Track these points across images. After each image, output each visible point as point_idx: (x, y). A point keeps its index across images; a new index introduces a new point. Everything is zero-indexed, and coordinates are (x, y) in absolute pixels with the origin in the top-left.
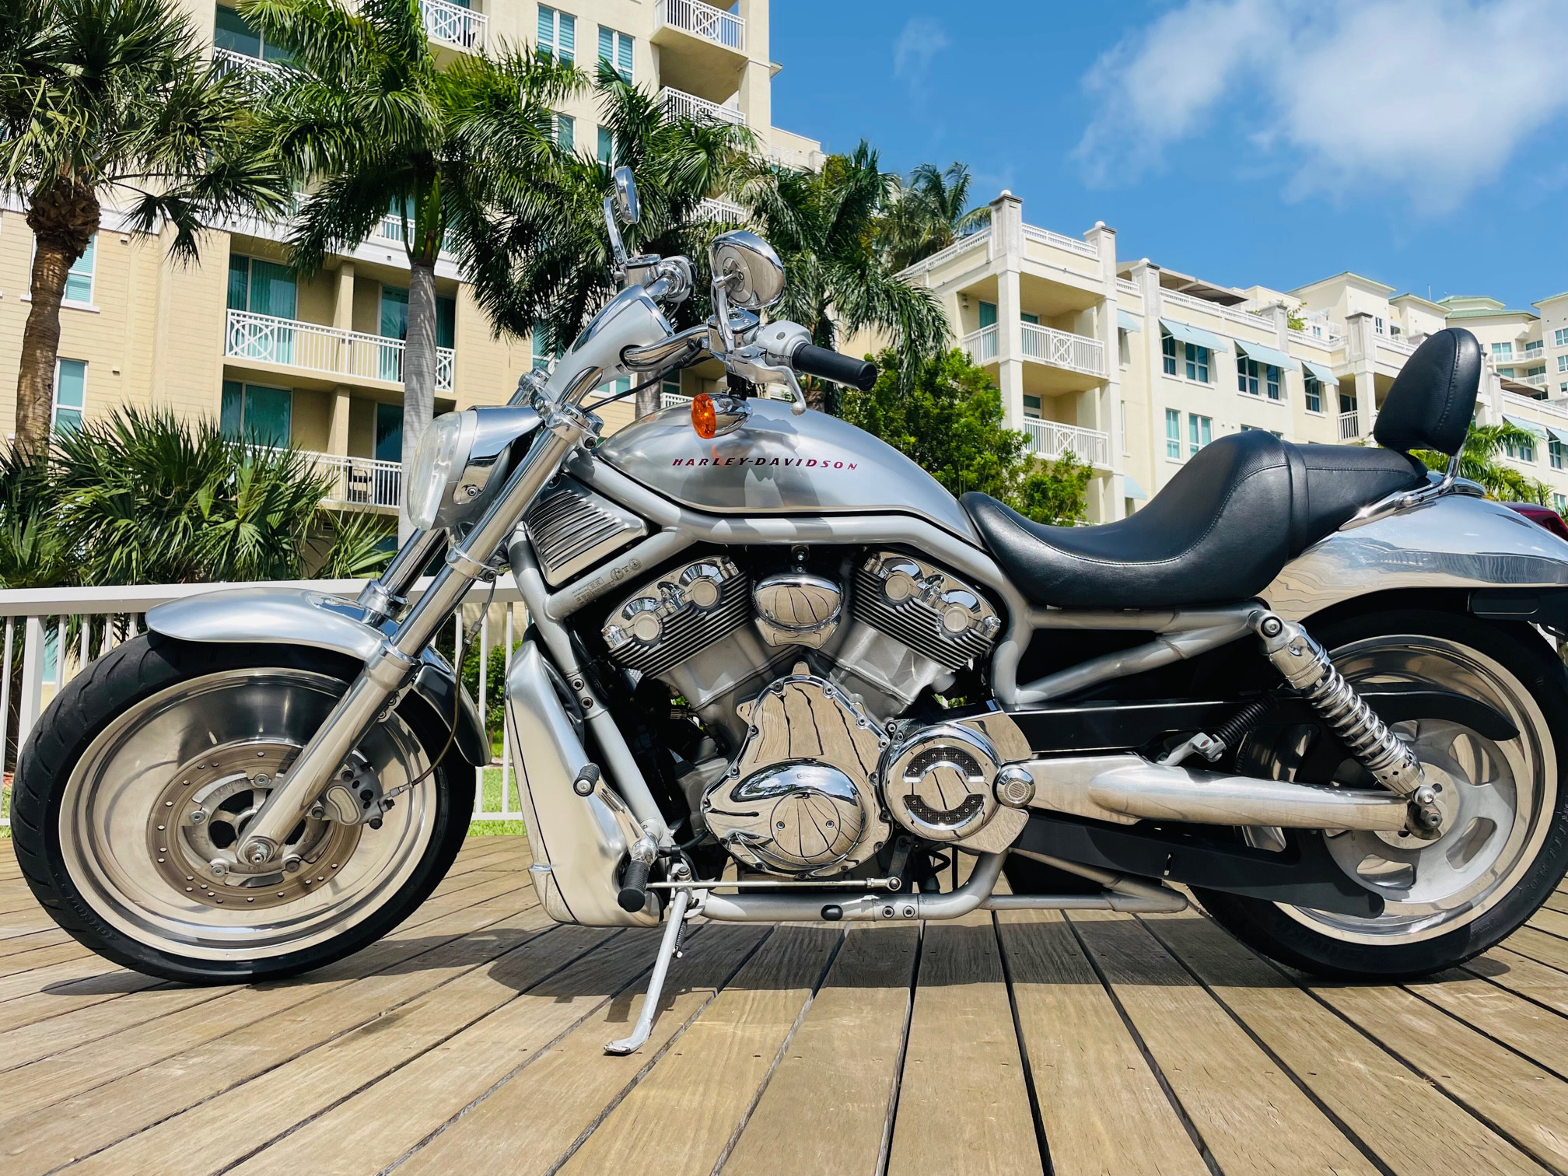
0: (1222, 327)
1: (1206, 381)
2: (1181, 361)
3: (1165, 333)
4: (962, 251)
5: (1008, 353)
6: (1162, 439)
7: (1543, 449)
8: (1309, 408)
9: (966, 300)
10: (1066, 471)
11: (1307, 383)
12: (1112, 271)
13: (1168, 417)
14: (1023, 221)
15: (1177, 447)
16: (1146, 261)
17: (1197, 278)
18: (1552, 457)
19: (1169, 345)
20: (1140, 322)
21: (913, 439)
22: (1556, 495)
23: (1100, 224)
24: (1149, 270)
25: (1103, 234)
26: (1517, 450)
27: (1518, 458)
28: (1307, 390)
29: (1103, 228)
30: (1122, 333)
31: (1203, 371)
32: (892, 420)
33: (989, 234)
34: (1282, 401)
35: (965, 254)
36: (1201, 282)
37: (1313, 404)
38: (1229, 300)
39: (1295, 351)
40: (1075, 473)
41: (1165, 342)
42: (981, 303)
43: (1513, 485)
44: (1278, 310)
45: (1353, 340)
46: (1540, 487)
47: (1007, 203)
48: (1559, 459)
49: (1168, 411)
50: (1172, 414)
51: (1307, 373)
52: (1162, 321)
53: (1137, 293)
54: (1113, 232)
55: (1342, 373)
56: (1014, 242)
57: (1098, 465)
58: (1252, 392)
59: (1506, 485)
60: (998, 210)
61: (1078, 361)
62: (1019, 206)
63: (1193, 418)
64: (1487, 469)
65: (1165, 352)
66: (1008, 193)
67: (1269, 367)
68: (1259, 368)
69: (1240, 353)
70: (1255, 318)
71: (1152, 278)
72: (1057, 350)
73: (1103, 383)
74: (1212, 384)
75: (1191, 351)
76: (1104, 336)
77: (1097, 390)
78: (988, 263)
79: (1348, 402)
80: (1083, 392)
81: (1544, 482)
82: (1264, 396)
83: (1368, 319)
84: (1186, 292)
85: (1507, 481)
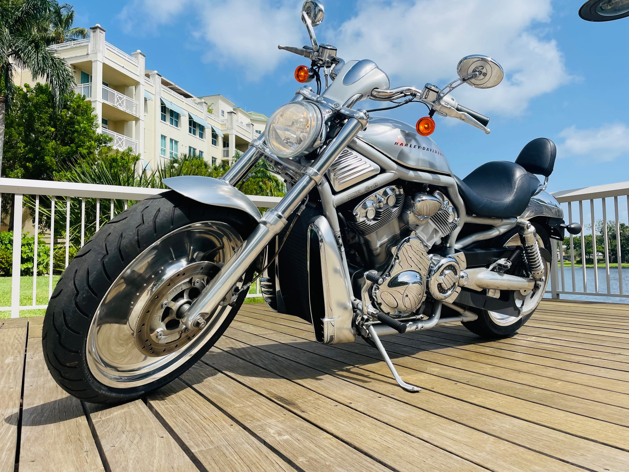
0: (184, 106)
1: (177, 127)
2: (168, 117)
3: (162, 103)
4: (74, 46)
5: (96, 98)
6: (159, 147)
8: (213, 144)
9: (75, 69)
10: (127, 156)
11: (213, 134)
12: (143, 73)
13: (162, 138)
14: (106, 40)
15: (165, 151)
16: (156, 72)
17: (175, 84)
19: (164, 109)
20: (153, 97)
21: (53, 129)
23: (139, 51)
24: (157, 76)
25: (140, 56)
28: (213, 137)
29: (140, 53)
30: (146, 100)
31: (176, 122)
32: (41, 118)
33: (89, 41)
34: (204, 140)
35: (76, 47)
36: (176, 86)
37: (214, 143)
38: (187, 96)
39: (209, 121)
40: (131, 157)
41: (162, 107)
42: (82, 72)
44: (204, 104)
45: (229, 121)
47: (98, 30)
49: (162, 136)
50: (163, 137)
51: (213, 131)
52: (161, 98)
53: (152, 84)
54: (144, 56)
55: (225, 133)
56: (101, 48)
58: (193, 134)
59: (274, 181)
60: (94, 32)
61: (127, 108)
62: (104, 33)
63: (171, 140)
64: (268, 175)
65: (162, 111)
66: (99, 26)
67: (200, 125)
68: (197, 125)
69: (190, 118)
70: (196, 105)
71: (158, 80)
72: (118, 101)
73: (137, 119)
74: (179, 128)
75: (172, 113)
76: (138, 99)
77: (134, 122)
78: (88, 54)
79: (226, 144)
80: (128, 121)
82: (198, 136)
83: (234, 114)
84: (170, 88)
85: (274, 180)
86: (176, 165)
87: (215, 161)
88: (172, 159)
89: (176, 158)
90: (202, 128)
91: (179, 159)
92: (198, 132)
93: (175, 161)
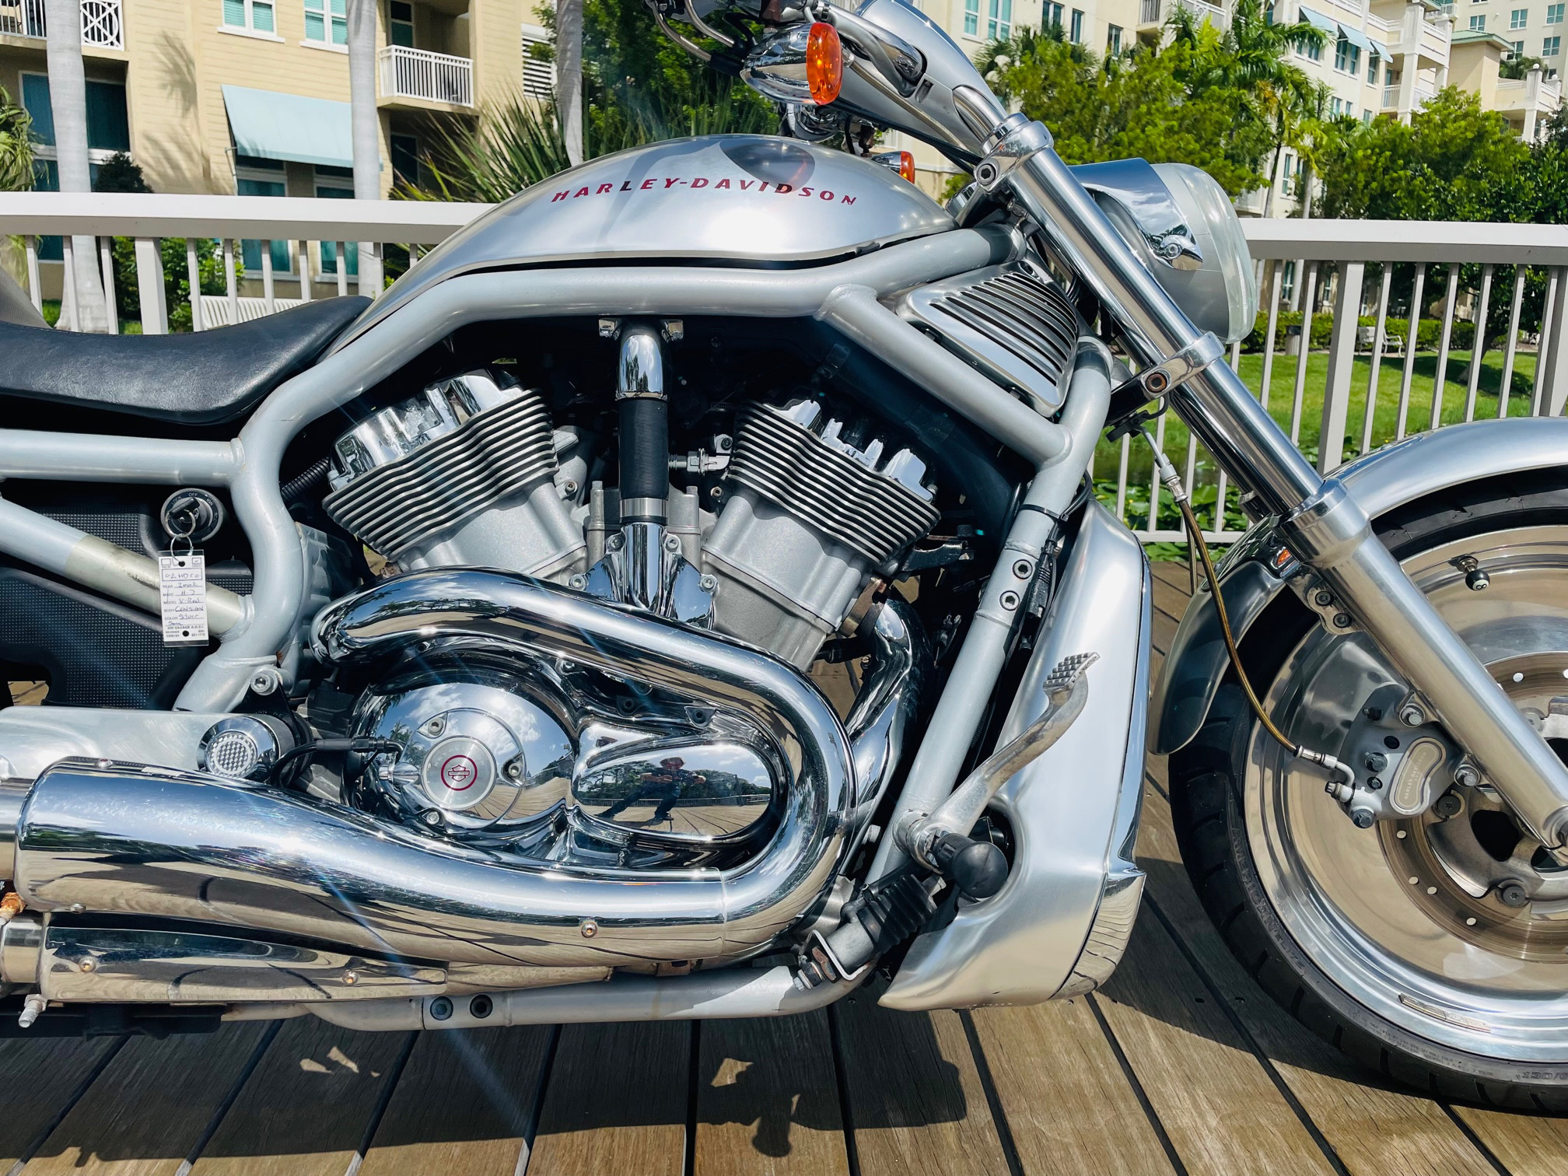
7: (1330, 51)
8: (1369, 81)
11: (1371, 59)
15: (975, 20)
18: (1337, 56)
22: (1333, 98)
26: (1306, 50)
27: (1305, 56)
28: (1371, 65)
31: (1317, 52)
34: (1355, 75)
37: (1373, 77)
39: (1370, 33)
43: (1297, 86)
46: (1321, 89)
48: (1343, 59)
51: (1373, 51)
52: (1301, 8)
55: (1396, 52)
59: (1290, 86)
67: (1353, 46)
68: (1348, 48)
69: (1339, 37)
74: (1321, 62)
81: (1326, 84)
82: (1347, 72)
85: (1292, 82)
86: (1001, 60)
87: (1117, 37)
88: (995, 44)
89: (1003, 41)
90: (1357, 51)
91: (1011, 42)
92: (1348, 63)
93: (1000, 49)
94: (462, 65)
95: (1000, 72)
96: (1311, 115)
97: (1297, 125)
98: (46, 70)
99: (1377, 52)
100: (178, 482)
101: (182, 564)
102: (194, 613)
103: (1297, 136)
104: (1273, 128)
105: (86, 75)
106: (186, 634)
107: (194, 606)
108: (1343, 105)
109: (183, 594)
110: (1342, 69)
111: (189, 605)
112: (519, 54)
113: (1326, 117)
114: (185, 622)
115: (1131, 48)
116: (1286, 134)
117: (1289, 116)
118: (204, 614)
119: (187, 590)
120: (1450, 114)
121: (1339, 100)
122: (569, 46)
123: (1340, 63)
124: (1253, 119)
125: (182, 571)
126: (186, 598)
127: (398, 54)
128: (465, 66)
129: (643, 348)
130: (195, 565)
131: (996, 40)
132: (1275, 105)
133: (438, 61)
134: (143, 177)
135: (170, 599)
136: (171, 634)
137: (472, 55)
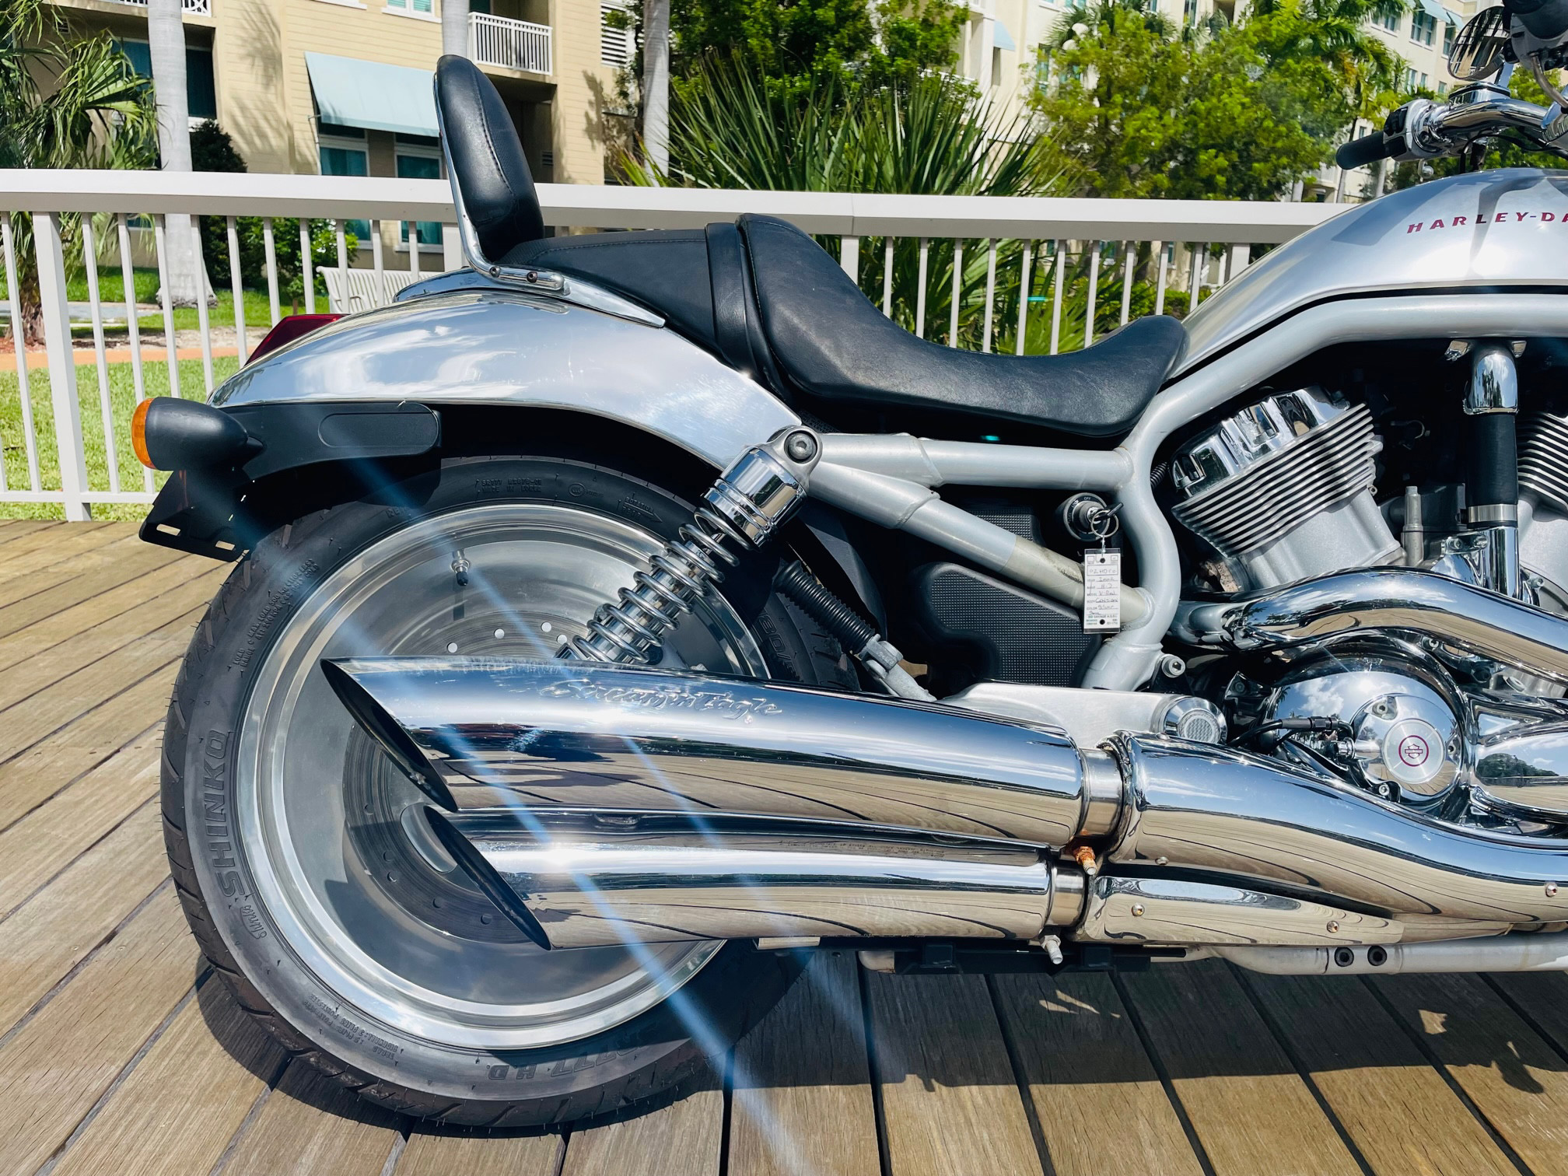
7: (1407, 22)
10: (940, 13)
18: (1414, 27)
22: (1409, 69)
26: (1382, 20)
27: (1382, 26)
40: (949, 15)
43: (1377, 57)
46: (1398, 61)
48: (1419, 30)
57: (974, 7)
59: (1371, 57)
64: (1356, 38)
81: (1403, 56)
85: (1373, 53)
86: (1080, 28)
87: (1194, 7)
88: (1072, 11)
89: (1081, 8)
90: (1433, 22)
91: (1091, 11)
92: (1424, 34)
93: (1079, 17)
94: (541, 33)
95: (1078, 41)
96: (1387, 87)
97: (1373, 96)
98: (147, 38)
99: (1453, 23)
100: (1078, 487)
101: (1103, 560)
102: (1110, 604)
103: (1375, 108)
104: (1350, 101)
105: (186, 43)
106: (1102, 622)
107: (1111, 598)
108: (1418, 77)
109: (1103, 587)
110: (1418, 40)
111: (1107, 597)
112: (598, 21)
113: (1401, 89)
114: (1102, 612)
115: (1210, 16)
116: (1363, 107)
117: (1366, 88)
118: (1117, 605)
119: (1106, 583)
120: (1528, 87)
121: (1414, 71)
122: (655, 14)
123: (1416, 34)
124: (1332, 91)
125: (1102, 567)
126: (1104, 591)
127: (479, 21)
128: (544, 33)
129: (1498, 365)
130: (1113, 563)
131: (1075, 7)
132: (1353, 76)
133: (517, 28)
134: (231, 145)
135: (1093, 591)
136: (1091, 624)
137: (551, 22)
